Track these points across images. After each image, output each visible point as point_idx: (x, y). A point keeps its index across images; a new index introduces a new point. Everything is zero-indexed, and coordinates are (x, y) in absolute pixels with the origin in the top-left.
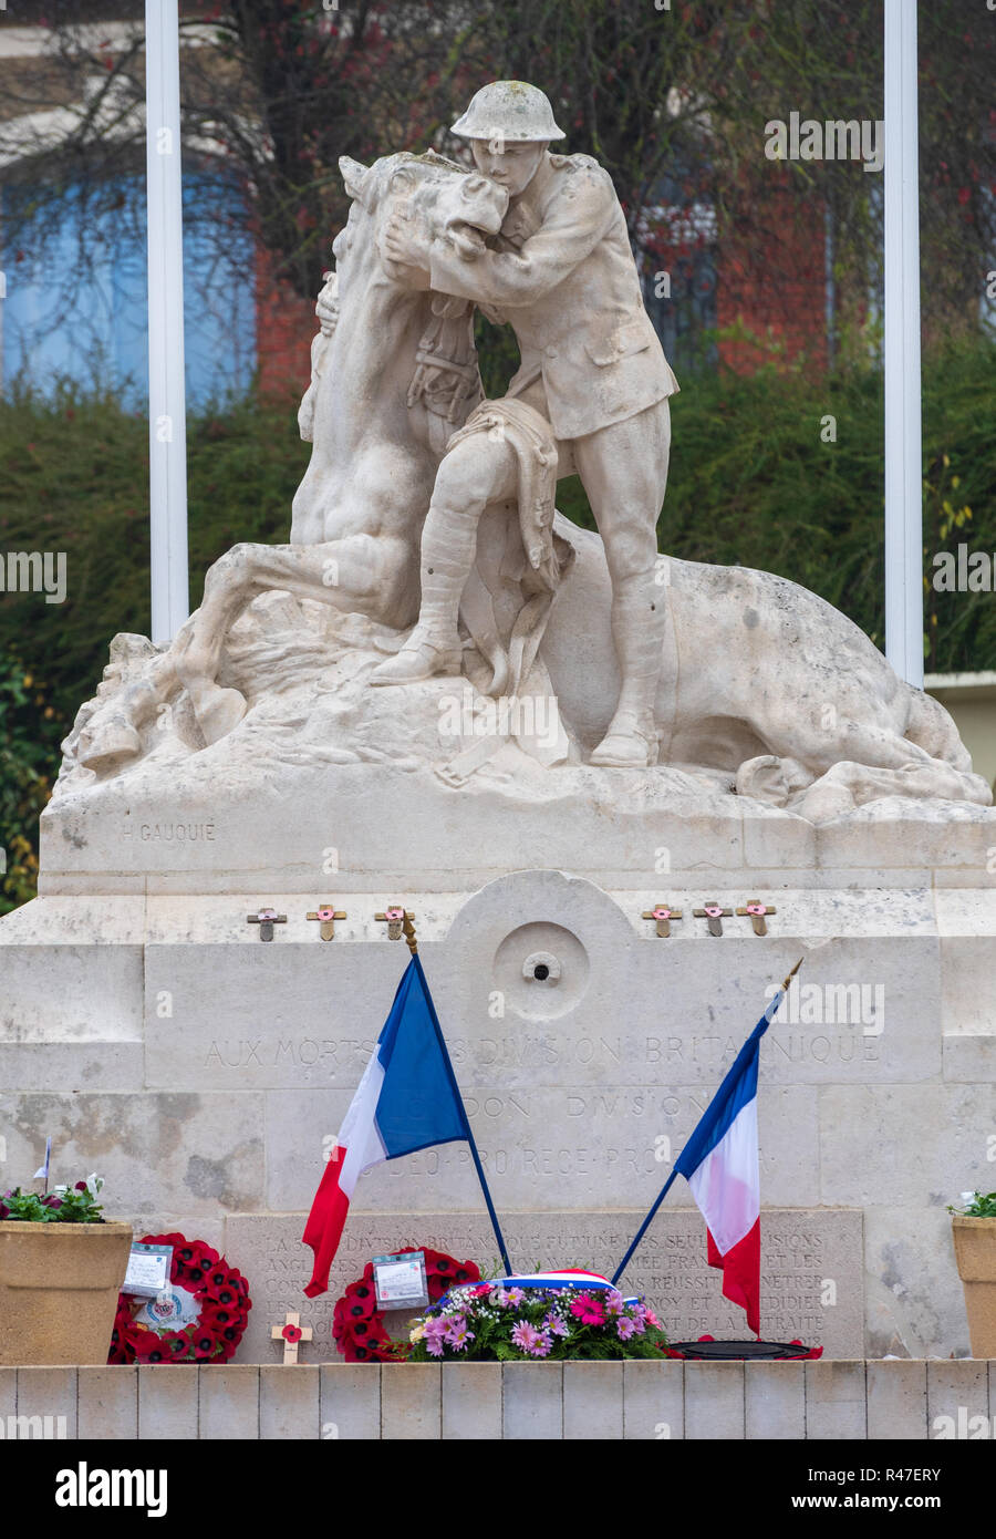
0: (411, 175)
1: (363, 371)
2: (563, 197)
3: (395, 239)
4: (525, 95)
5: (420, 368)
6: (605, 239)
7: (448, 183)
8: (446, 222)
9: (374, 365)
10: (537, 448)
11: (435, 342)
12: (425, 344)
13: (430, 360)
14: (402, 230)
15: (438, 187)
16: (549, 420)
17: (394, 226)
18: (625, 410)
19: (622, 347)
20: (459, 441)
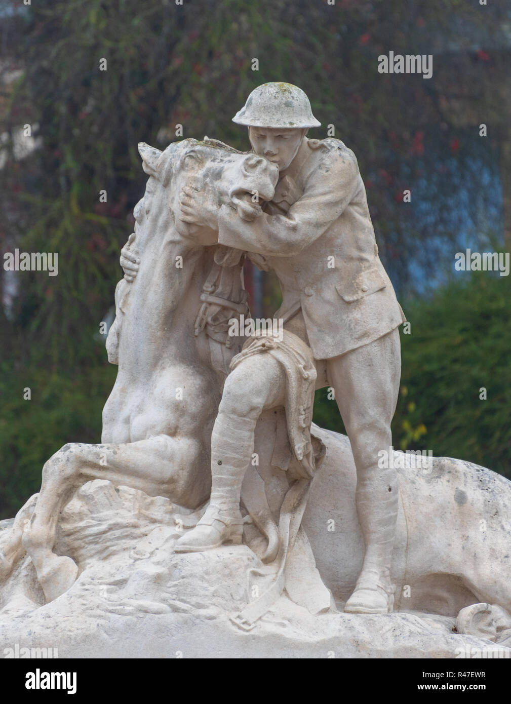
0: (199, 156)
2: (320, 171)
3: (189, 205)
4: (291, 93)
5: (204, 305)
6: (351, 204)
7: (230, 161)
8: (230, 192)
9: (169, 304)
10: (301, 366)
11: (215, 285)
12: (208, 287)
13: (212, 299)
14: (194, 198)
15: (222, 165)
16: (308, 345)
17: (188, 195)
18: (369, 336)
19: (365, 287)
20: (240, 362)
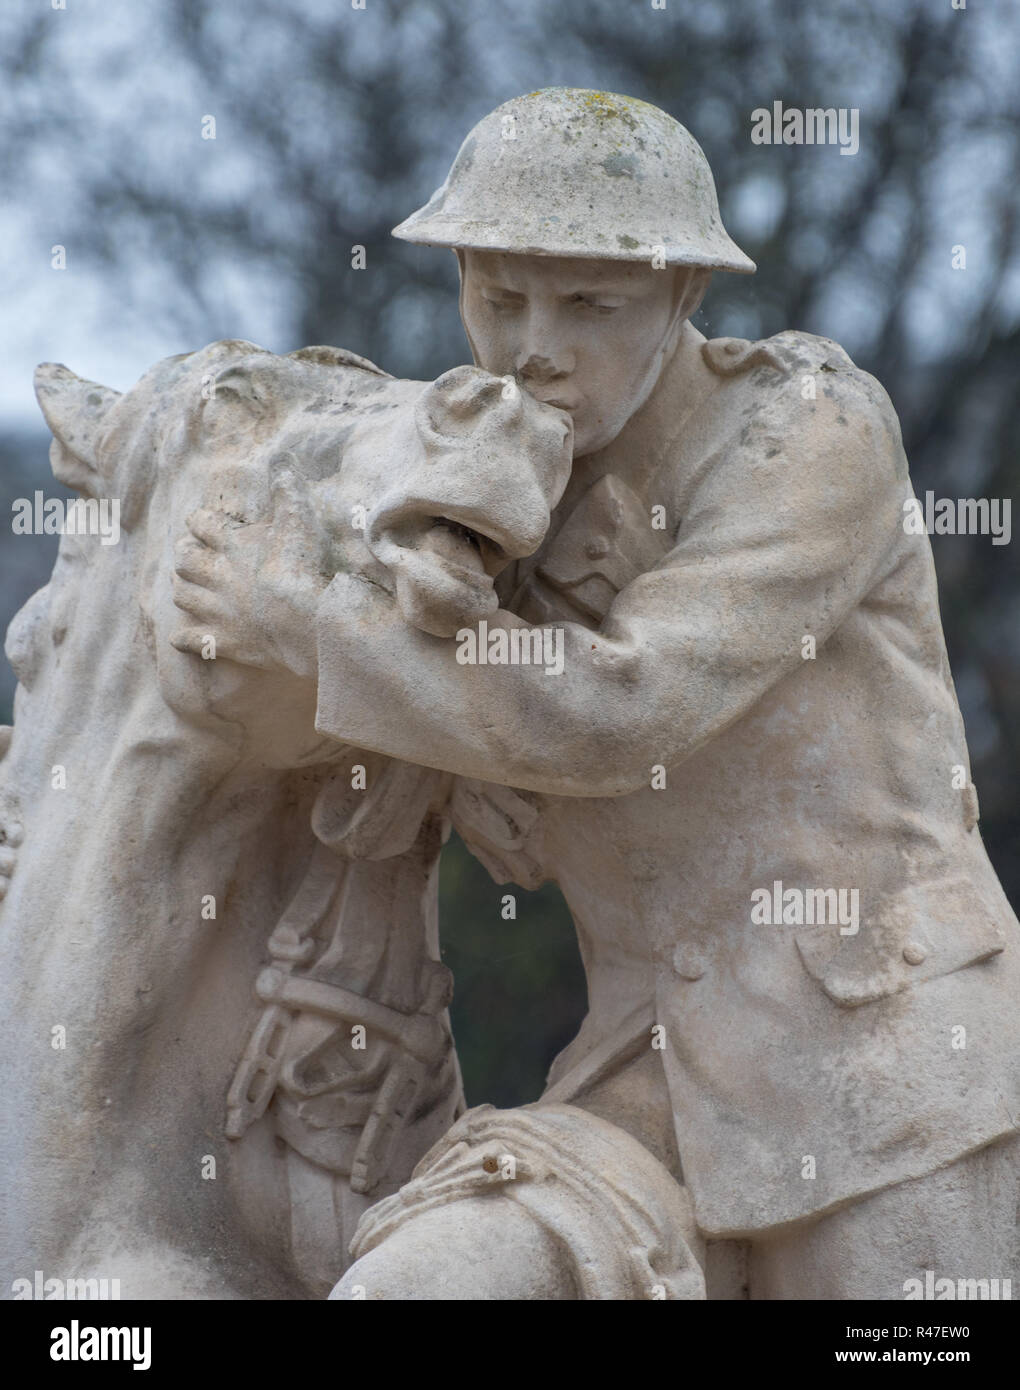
0: (260, 389)
1: (90, 1016)
2: (744, 452)
3: (204, 581)
4: (633, 125)
5: (269, 1016)
6: (870, 604)
7: (379, 408)
9: (124, 999)
10: (640, 1254)
11: (318, 935)
12: (287, 941)
13: (302, 990)
15: (346, 420)
16: (677, 1173)
17: (205, 542)
18: (924, 1144)
19: (917, 946)
20: (389, 1230)
